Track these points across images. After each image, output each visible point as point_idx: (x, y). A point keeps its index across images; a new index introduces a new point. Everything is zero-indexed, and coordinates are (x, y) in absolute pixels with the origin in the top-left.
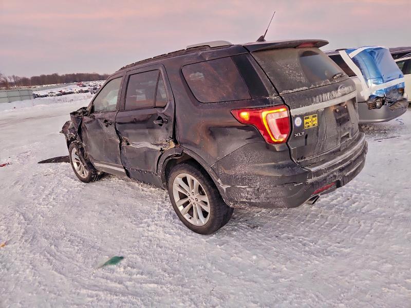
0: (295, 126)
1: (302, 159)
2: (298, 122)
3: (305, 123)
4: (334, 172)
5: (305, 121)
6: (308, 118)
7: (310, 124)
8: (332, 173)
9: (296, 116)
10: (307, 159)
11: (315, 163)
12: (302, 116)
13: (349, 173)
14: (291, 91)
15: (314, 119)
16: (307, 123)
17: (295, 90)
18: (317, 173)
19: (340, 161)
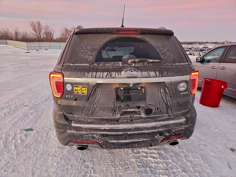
0: (66, 89)
1: (71, 114)
2: (69, 87)
3: (74, 90)
4: (95, 134)
5: (75, 88)
6: (78, 87)
7: (79, 91)
8: (93, 134)
9: (68, 83)
10: (75, 116)
11: (82, 121)
12: (72, 84)
13: (116, 141)
14: (72, 65)
15: (84, 89)
16: (76, 90)
17: (76, 65)
18: (77, 129)
19: (106, 128)
